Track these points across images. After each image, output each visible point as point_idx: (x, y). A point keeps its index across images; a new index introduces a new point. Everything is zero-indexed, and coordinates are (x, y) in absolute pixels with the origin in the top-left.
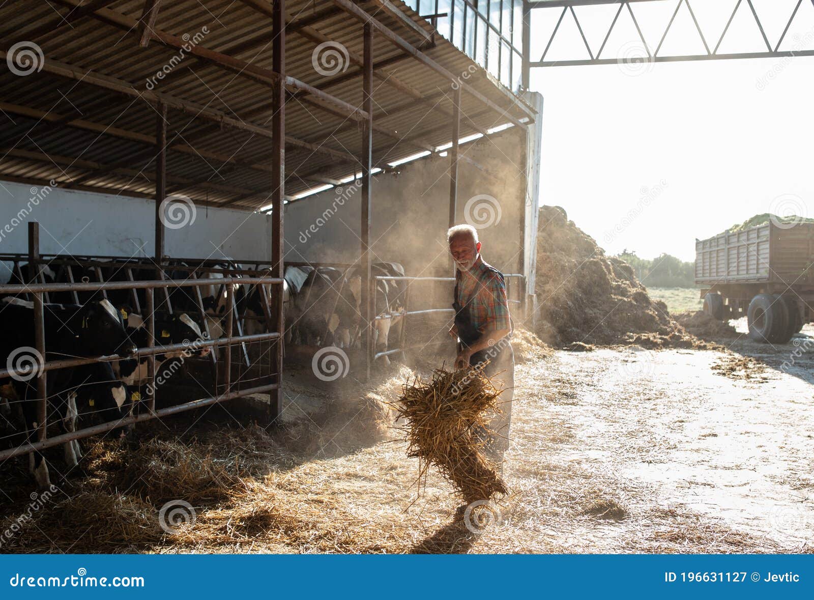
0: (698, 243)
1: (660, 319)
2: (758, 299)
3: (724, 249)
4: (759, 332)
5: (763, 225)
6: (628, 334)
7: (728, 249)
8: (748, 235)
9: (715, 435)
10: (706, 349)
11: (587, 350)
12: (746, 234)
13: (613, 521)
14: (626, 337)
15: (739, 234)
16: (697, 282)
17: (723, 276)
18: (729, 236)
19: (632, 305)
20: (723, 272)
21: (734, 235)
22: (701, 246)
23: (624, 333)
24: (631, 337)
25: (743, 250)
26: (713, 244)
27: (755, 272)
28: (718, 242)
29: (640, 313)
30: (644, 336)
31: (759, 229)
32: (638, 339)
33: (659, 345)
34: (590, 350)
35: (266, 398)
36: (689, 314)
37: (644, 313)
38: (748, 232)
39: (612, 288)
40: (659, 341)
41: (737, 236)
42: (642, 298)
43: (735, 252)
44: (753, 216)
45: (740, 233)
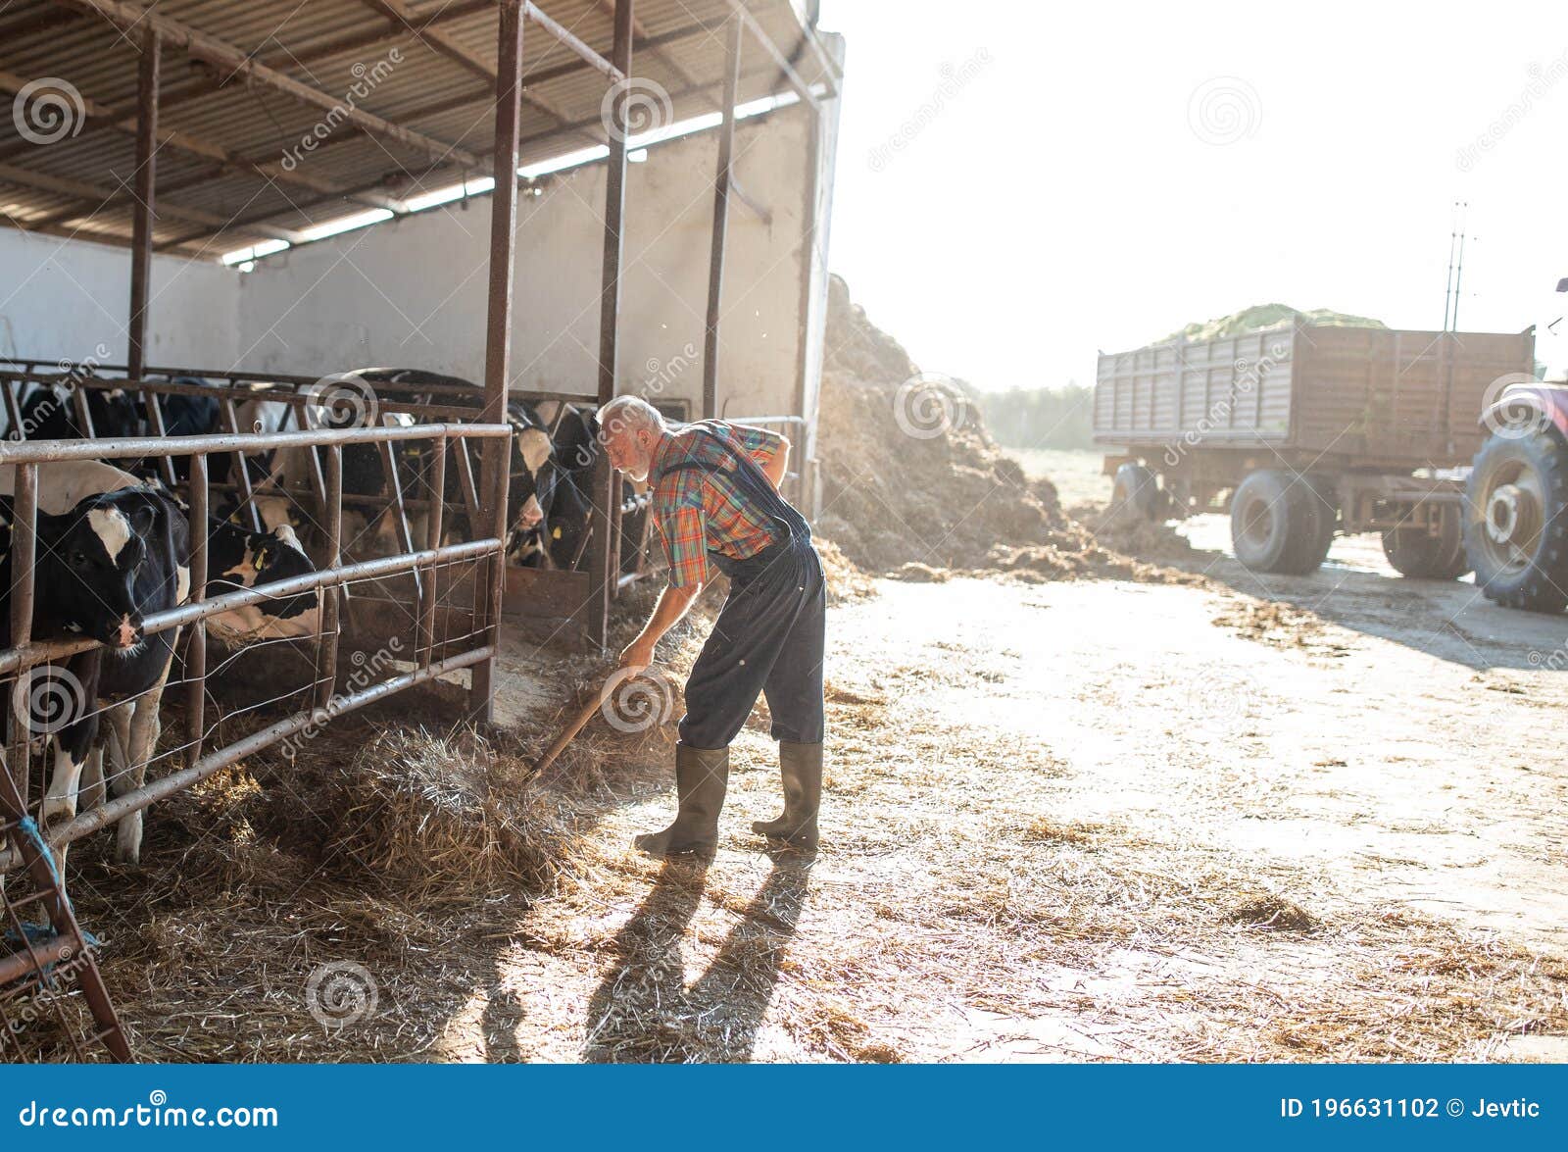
0: (1102, 359)
1: (1050, 516)
2: (1257, 481)
3: (1173, 373)
4: (1258, 550)
5: (1278, 326)
6: (997, 546)
7: (1184, 374)
8: (1236, 347)
9: (1343, 764)
10: (1164, 583)
11: (935, 581)
12: (1232, 343)
13: (1298, 936)
14: (995, 555)
15: (1212, 343)
16: (1098, 440)
17: (1166, 427)
18: (1185, 348)
19: (992, 485)
20: (1167, 421)
21: (1199, 344)
22: (1110, 365)
23: (986, 546)
24: (1004, 555)
25: (1222, 379)
26: (1142, 361)
27: (1253, 423)
28: (1156, 358)
29: (1011, 502)
30: (1036, 552)
31: (1264, 336)
32: (1024, 561)
33: (1067, 572)
34: (941, 579)
35: (465, 679)
36: (1092, 507)
37: (1018, 503)
38: (1236, 340)
39: (949, 449)
40: (1067, 565)
41: (1207, 347)
42: (1010, 471)
43: (1202, 380)
44: (1246, 307)
45: (1214, 343)
